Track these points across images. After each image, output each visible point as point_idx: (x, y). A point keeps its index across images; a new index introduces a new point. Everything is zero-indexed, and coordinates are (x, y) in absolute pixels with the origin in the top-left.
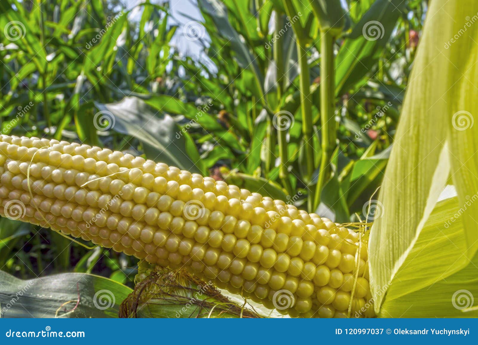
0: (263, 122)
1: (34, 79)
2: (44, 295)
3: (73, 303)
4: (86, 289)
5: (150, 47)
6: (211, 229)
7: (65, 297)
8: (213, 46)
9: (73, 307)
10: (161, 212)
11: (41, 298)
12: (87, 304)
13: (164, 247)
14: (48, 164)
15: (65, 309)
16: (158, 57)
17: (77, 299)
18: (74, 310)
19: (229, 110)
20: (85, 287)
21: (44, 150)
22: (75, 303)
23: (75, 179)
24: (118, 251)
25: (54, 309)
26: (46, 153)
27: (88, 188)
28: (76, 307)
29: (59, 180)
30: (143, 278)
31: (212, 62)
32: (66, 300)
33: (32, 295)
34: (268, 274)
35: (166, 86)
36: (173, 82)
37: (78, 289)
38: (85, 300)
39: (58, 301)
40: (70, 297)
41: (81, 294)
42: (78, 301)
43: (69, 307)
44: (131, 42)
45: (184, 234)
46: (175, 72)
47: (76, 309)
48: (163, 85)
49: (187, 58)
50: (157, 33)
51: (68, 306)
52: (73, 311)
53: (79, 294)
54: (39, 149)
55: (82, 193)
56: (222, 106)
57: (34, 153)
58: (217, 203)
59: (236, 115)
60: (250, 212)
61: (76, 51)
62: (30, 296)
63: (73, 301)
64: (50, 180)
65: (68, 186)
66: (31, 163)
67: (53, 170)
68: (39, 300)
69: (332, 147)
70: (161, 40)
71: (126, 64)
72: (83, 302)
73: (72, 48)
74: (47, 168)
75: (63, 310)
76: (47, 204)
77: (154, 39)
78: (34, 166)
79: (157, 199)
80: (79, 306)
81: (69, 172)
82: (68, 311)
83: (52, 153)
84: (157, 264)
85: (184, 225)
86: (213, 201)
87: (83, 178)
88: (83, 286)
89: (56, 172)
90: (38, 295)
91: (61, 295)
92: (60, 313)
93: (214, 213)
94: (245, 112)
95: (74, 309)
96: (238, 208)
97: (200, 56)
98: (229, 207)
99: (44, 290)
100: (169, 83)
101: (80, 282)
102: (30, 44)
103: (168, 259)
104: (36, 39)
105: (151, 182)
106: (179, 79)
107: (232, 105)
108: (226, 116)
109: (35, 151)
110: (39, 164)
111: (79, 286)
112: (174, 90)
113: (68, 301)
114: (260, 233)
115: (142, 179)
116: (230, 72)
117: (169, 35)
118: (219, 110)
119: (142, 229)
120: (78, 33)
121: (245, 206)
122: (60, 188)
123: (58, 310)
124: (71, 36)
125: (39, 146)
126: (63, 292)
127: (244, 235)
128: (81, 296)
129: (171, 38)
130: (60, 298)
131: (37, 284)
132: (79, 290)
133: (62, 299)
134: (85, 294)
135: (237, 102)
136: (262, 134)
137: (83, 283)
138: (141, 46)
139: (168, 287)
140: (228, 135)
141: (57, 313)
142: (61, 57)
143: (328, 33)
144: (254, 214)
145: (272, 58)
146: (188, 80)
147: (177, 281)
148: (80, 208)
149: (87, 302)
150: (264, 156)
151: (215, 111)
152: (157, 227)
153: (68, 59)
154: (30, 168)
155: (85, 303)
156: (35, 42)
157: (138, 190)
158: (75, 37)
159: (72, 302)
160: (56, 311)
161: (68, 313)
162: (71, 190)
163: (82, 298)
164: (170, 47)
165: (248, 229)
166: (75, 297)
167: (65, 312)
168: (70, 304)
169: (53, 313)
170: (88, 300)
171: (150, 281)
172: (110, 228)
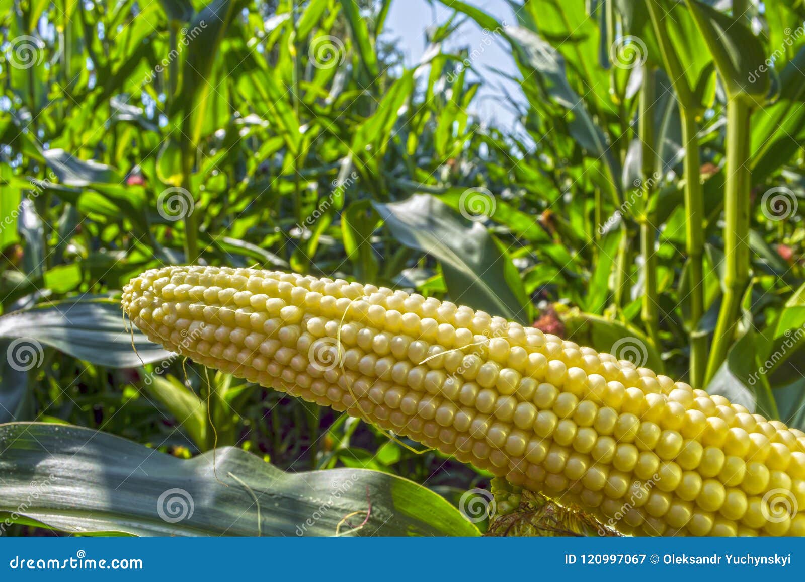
0: (615, 232)
1: (277, 160)
2: (319, 500)
3: (361, 515)
4: (380, 495)
5: (440, 114)
6: (619, 443)
7: (350, 505)
8: (532, 114)
9: (361, 520)
10: (539, 410)
11: (315, 503)
12: (381, 518)
13: (542, 465)
14: (366, 324)
15: (350, 523)
16: (450, 129)
17: (366, 509)
18: (363, 525)
19: (555, 209)
20: (379, 492)
21: (360, 303)
22: (365, 515)
23: (408, 350)
24: (464, 460)
25: (334, 522)
26: (363, 307)
27: (428, 367)
28: (365, 521)
29: (384, 350)
30: (504, 509)
31: (528, 135)
32: (352, 508)
33: (302, 497)
34: (709, 520)
35: (461, 172)
36: (471, 165)
37: (368, 493)
38: (379, 511)
39: (340, 510)
40: (357, 505)
41: (372, 501)
42: (369, 512)
43: (355, 521)
44: (413, 109)
45: (575, 447)
46: (473, 152)
47: (365, 524)
48: (456, 170)
49: (491, 129)
50: (449, 94)
51: (353, 518)
52: (361, 527)
53: (369, 502)
54: (352, 300)
55: (418, 372)
56: (544, 203)
57: (346, 308)
58: (628, 400)
59: (568, 218)
60: (682, 418)
61: (338, 124)
62: (300, 499)
63: (361, 511)
64: (369, 350)
65: (396, 360)
66: (341, 322)
67: (375, 334)
68: (312, 506)
69: (742, 282)
70: (455, 106)
71: (405, 141)
72: (375, 515)
73: (330, 117)
74: (367, 331)
75: (347, 524)
76: (364, 385)
77: (445, 102)
78: (346, 328)
79: (534, 390)
80: (369, 520)
81: (399, 339)
82: (354, 527)
83: (373, 308)
84: (523, 487)
85: (577, 433)
86: (622, 397)
87: (419, 350)
88: (376, 489)
89: (379, 338)
90: (311, 498)
91: (345, 500)
92: (343, 529)
93: (624, 417)
94: (582, 214)
95: (363, 523)
96: (661, 410)
97: (514, 128)
98: (646, 406)
99: (319, 492)
100: (465, 167)
101: (371, 484)
102: (280, 114)
103: (546, 482)
104: (289, 107)
105: (523, 360)
106: (482, 161)
107: (561, 202)
108: (551, 219)
109: (347, 304)
110: (352, 323)
111: (370, 489)
112: (472, 177)
113: (354, 511)
114: (698, 453)
115: (510, 355)
116: (561, 154)
117: (468, 95)
118: (540, 210)
119: (508, 435)
120: (338, 96)
121: (673, 407)
122: (386, 363)
123: (340, 523)
124: (329, 99)
125: (352, 295)
126: (346, 497)
127: (673, 454)
128: (373, 504)
129: (470, 100)
130: (343, 505)
131: (308, 480)
132: (369, 495)
133: (344, 507)
134: (378, 502)
135: (568, 197)
136: (613, 252)
137: (376, 486)
138: (427, 116)
139: (551, 532)
140: (556, 250)
141: (338, 528)
142: (316, 130)
143: (739, 101)
144: (688, 422)
145: (636, 136)
146: (494, 162)
147: (565, 524)
148: (413, 394)
149: (382, 515)
150: (614, 283)
151: (533, 210)
152: (532, 433)
153: (326, 135)
154: (341, 331)
155: (379, 516)
156: (287, 111)
157: (505, 374)
158: (333, 103)
159: (360, 513)
160: (336, 525)
161: (354, 530)
162: (402, 367)
163: (374, 508)
164: (467, 116)
165: (679, 445)
166: (364, 506)
167: (350, 528)
168: (357, 517)
169: (332, 528)
170: (382, 512)
171: (519, 516)
172: (457, 428)
